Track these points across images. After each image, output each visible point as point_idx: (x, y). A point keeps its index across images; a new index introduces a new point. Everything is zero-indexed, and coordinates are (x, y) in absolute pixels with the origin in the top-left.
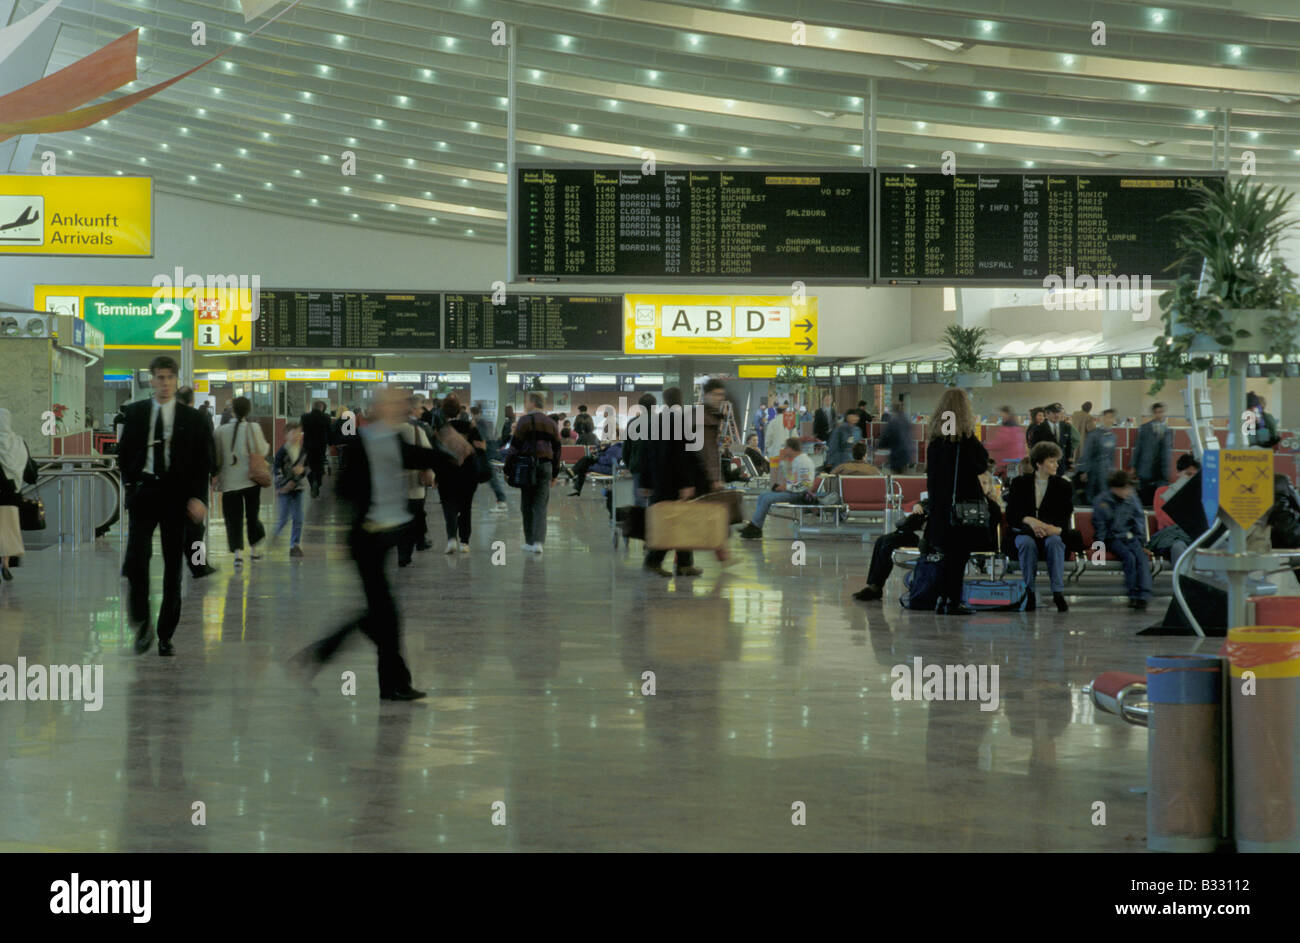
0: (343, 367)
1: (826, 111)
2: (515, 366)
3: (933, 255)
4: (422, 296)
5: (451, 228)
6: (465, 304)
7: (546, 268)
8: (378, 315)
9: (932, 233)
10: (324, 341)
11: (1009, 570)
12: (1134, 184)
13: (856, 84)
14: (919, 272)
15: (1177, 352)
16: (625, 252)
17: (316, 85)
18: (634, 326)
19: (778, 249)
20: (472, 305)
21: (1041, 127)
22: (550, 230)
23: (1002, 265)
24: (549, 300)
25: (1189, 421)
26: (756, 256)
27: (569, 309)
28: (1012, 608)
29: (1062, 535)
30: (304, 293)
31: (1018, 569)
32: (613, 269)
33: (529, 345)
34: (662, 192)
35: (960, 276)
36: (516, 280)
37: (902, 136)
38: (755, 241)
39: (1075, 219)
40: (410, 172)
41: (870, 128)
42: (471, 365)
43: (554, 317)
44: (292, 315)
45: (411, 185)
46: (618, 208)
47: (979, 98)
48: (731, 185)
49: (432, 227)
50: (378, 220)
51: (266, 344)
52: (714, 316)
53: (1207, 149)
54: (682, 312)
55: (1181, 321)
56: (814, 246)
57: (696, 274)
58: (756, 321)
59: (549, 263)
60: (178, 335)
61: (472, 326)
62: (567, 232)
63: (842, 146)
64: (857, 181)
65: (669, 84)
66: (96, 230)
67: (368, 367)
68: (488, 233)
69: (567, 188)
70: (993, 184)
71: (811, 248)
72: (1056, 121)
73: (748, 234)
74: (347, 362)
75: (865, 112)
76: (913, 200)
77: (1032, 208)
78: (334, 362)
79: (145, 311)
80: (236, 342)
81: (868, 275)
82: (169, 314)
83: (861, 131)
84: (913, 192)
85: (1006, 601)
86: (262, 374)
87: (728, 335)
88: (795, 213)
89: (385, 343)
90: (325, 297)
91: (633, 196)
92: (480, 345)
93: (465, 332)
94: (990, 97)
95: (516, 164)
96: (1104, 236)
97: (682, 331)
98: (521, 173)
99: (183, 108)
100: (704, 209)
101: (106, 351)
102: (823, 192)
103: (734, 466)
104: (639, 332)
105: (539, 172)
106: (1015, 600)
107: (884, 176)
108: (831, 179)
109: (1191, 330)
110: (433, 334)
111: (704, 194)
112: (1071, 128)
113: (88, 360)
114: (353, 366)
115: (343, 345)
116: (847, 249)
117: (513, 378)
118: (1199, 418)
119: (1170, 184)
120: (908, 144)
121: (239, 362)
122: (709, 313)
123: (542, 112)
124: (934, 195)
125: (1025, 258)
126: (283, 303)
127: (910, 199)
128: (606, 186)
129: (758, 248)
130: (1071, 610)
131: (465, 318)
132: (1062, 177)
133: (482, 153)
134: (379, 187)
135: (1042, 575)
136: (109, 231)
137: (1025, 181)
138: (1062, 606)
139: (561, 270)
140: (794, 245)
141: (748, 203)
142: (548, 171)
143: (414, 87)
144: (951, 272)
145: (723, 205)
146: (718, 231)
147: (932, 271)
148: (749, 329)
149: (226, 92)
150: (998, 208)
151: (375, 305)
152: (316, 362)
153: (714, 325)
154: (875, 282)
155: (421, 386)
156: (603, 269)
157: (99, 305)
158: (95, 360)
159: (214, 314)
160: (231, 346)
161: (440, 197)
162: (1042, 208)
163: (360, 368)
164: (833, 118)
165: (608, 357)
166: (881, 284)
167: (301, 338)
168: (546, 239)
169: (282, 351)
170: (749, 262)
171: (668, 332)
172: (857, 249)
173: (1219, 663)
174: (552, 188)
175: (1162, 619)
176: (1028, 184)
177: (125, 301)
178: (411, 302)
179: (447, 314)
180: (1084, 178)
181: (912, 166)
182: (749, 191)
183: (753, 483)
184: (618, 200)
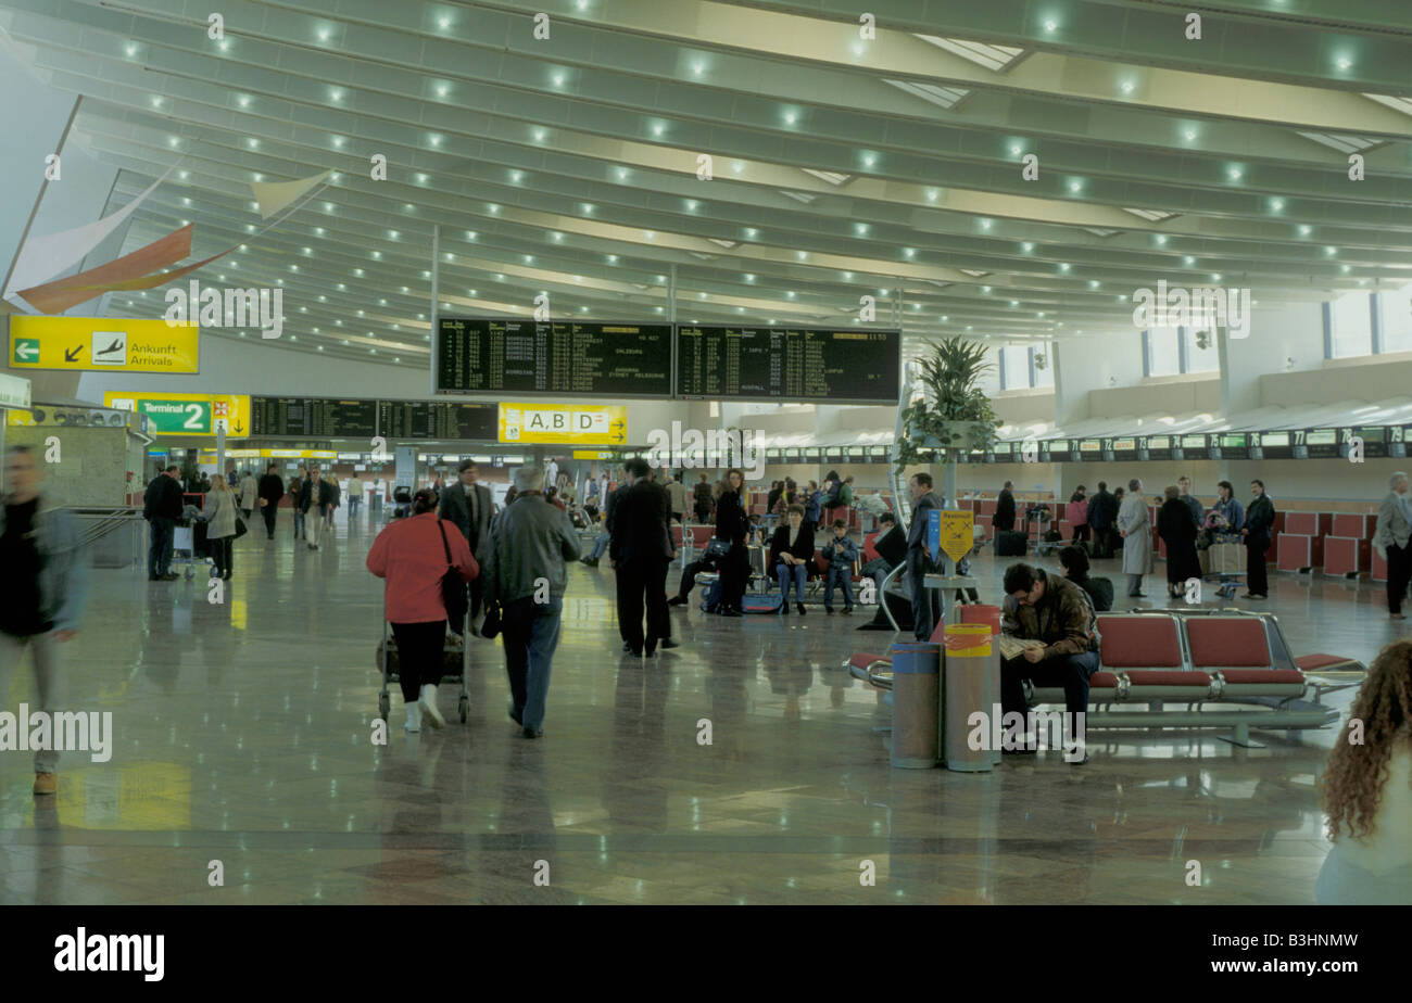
0: (309, 449)
1: (643, 284)
2: (425, 449)
3: (712, 380)
4: (363, 402)
5: (385, 357)
6: (393, 408)
7: (457, 385)
8: (334, 414)
9: (711, 366)
10: (299, 432)
11: (770, 587)
12: (842, 336)
13: (662, 267)
14: (704, 393)
15: (915, 448)
16: (509, 375)
17: (300, 260)
18: (505, 424)
19: (610, 375)
20: (398, 409)
21: (783, 299)
22: (459, 360)
23: (757, 387)
24: (449, 406)
25: (892, 491)
26: (596, 380)
27: (462, 412)
28: (774, 612)
29: (806, 564)
30: (286, 399)
31: (778, 586)
32: (501, 386)
33: (435, 435)
34: (535, 337)
35: (730, 395)
36: (437, 393)
37: (690, 302)
38: (595, 370)
39: (804, 359)
40: (361, 320)
41: (672, 296)
42: (397, 448)
43: (452, 417)
44: (277, 414)
45: (359, 328)
46: (505, 346)
47: (744, 278)
48: (580, 332)
49: (373, 356)
50: (336, 350)
51: (259, 433)
52: (558, 418)
53: (889, 315)
54: (537, 415)
55: (918, 428)
56: (634, 373)
57: (556, 390)
58: (586, 422)
59: (459, 381)
60: (200, 426)
61: (397, 422)
62: (471, 361)
63: (651, 307)
64: (663, 331)
65: (539, 264)
66: (161, 356)
67: (326, 449)
68: (410, 361)
69: (471, 332)
70: (751, 335)
71: (632, 374)
72: (791, 294)
73: (591, 365)
74: (312, 445)
75: (669, 285)
76: (700, 344)
77: (775, 351)
78: (304, 445)
79: (179, 409)
80: (239, 431)
81: (668, 392)
82: (194, 411)
83: (664, 299)
84: (700, 339)
85: (770, 607)
86: (255, 452)
87: (568, 430)
88: (622, 351)
89: (338, 433)
90: (300, 402)
91: (515, 339)
92: (403, 435)
93: (393, 426)
94: (750, 278)
95: (438, 316)
96: (823, 370)
97: (537, 427)
98: (441, 321)
99: (210, 275)
100: (562, 347)
101: (158, 436)
102: (640, 338)
103: (576, 518)
104: (509, 428)
105: (453, 321)
106: (777, 606)
107: (680, 328)
108: (646, 329)
109: (924, 433)
110: (371, 427)
111: (562, 338)
112: (800, 299)
113: (145, 441)
114: (316, 448)
115: (311, 433)
116: (656, 376)
117: (422, 458)
118: (898, 490)
119: (865, 337)
120: (693, 308)
121: (240, 445)
122: (555, 416)
123: (453, 281)
124: (713, 341)
125: (772, 384)
126: (271, 406)
127: (698, 343)
128: (497, 331)
129: (596, 374)
130: (808, 613)
131: (393, 417)
132: (794, 331)
133: (407, 308)
134: (339, 329)
135: (792, 591)
136: (170, 356)
137: (772, 333)
138: (802, 611)
139: (466, 387)
140: (621, 372)
141: (591, 344)
142: (460, 321)
143: (368, 264)
144: (723, 393)
145: (575, 346)
146: (572, 362)
147: (712, 391)
148: (582, 427)
149: (240, 264)
150: (756, 350)
151: (333, 408)
152: (290, 445)
153: (558, 424)
154: (674, 397)
155: (360, 462)
156: (495, 386)
157: (147, 405)
158: (150, 441)
159: (224, 412)
160: (237, 434)
161: (378, 337)
162: (783, 351)
163: (322, 449)
164: (645, 289)
165: (487, 444)
166: (678, 399)
167: (283, 428)
168: (457, 366)
169: (269, 437)
170: (591, 383)
171: (528, 428)
172: (662, 376)
173: (938, 648)
174: (462, 332)
175: (872, 620)
176: (774, 335)
177: (165, 403)
178: (356, 406)
179: (381, 412)
180: (810, 332)
181: (695, 322)
182: (591, 336)
183: (587, 530)
184: (505, 341)
